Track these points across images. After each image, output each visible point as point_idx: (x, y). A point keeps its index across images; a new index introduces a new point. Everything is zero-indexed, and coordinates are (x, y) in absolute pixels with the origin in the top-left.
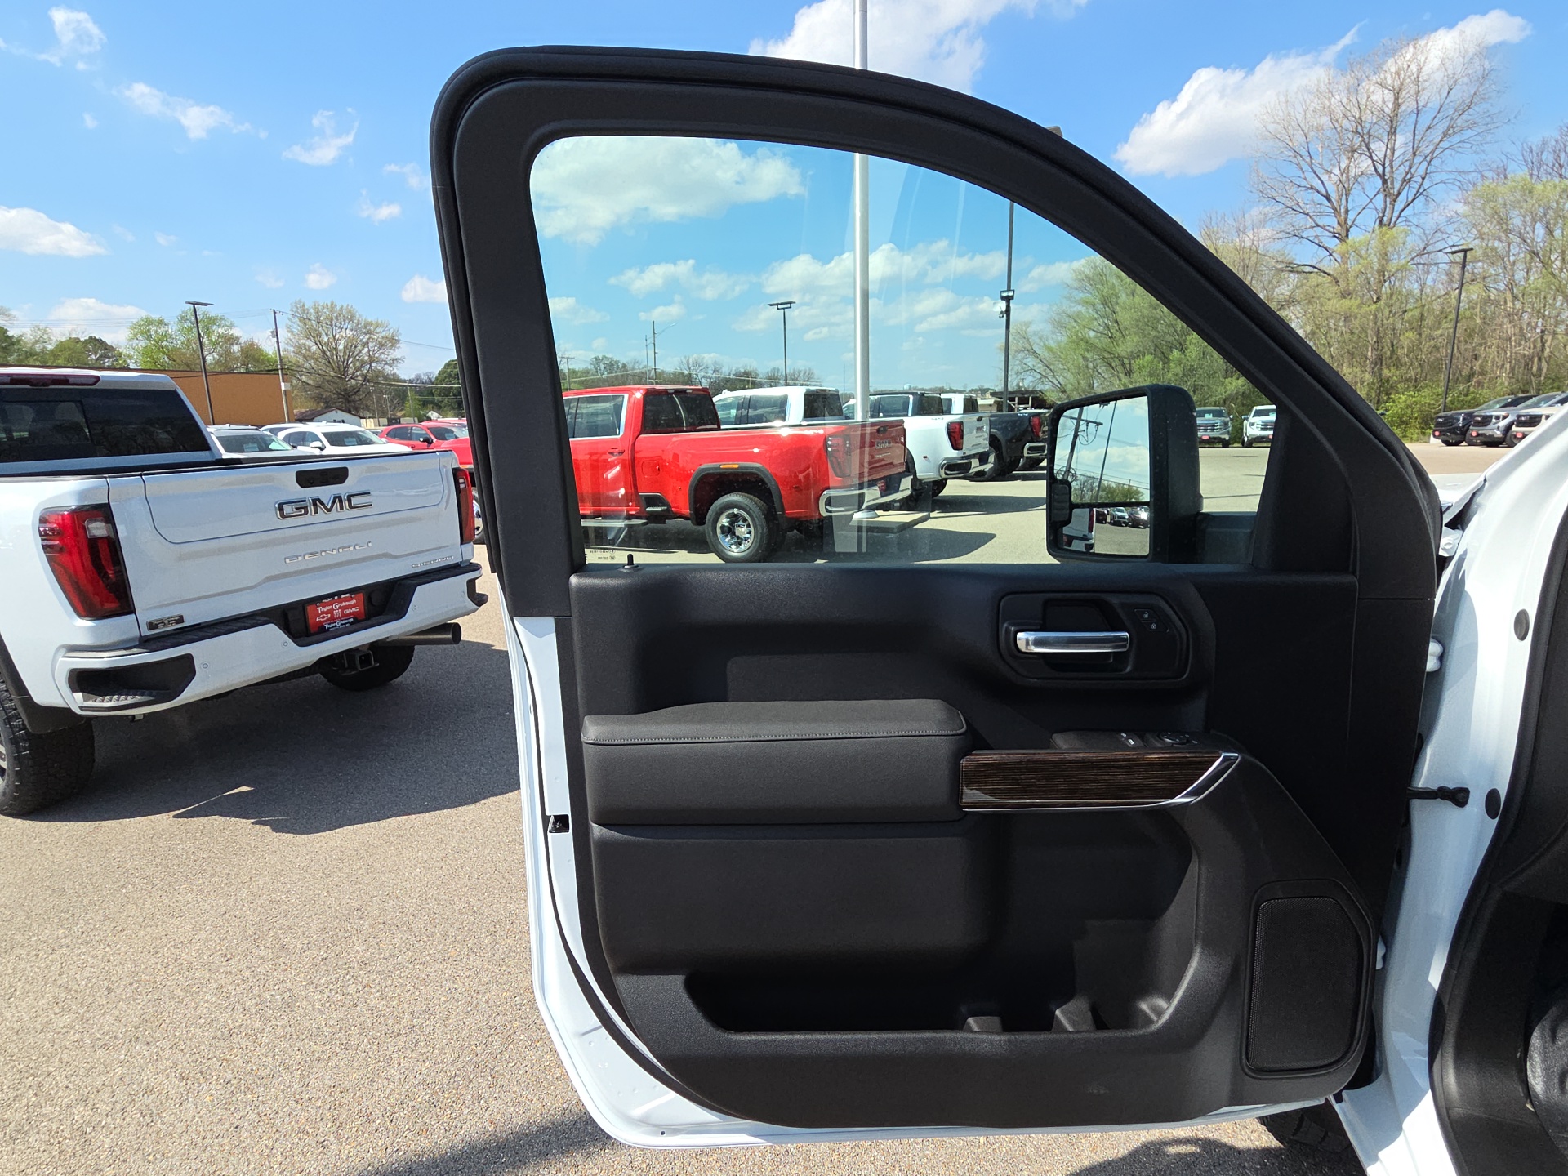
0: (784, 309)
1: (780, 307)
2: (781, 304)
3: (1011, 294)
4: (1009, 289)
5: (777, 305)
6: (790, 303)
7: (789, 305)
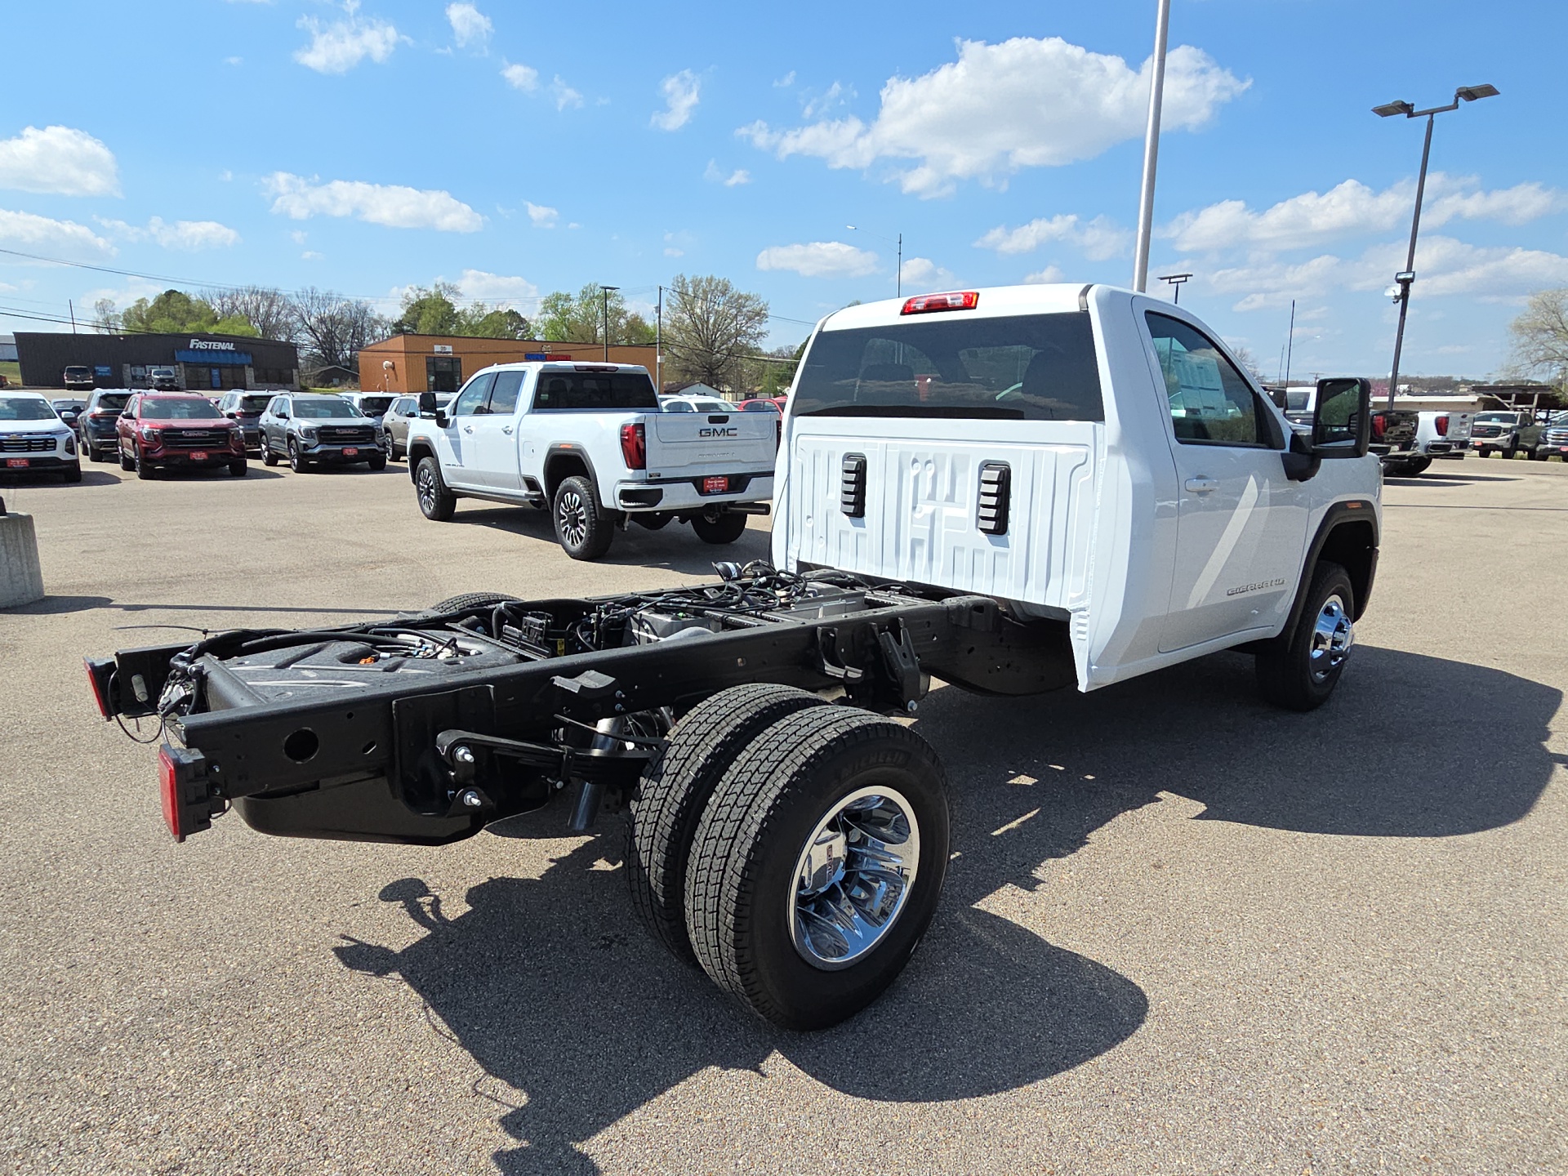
0: (1178, 282)
1: (1172, 280)
2: (1174, 277)
3: (1410, 276)
4: (1409, 269)
5: (1170, 278)
6: (1186, 276)
7: (1184, 279)
